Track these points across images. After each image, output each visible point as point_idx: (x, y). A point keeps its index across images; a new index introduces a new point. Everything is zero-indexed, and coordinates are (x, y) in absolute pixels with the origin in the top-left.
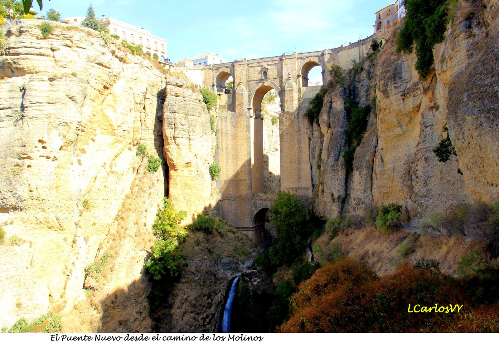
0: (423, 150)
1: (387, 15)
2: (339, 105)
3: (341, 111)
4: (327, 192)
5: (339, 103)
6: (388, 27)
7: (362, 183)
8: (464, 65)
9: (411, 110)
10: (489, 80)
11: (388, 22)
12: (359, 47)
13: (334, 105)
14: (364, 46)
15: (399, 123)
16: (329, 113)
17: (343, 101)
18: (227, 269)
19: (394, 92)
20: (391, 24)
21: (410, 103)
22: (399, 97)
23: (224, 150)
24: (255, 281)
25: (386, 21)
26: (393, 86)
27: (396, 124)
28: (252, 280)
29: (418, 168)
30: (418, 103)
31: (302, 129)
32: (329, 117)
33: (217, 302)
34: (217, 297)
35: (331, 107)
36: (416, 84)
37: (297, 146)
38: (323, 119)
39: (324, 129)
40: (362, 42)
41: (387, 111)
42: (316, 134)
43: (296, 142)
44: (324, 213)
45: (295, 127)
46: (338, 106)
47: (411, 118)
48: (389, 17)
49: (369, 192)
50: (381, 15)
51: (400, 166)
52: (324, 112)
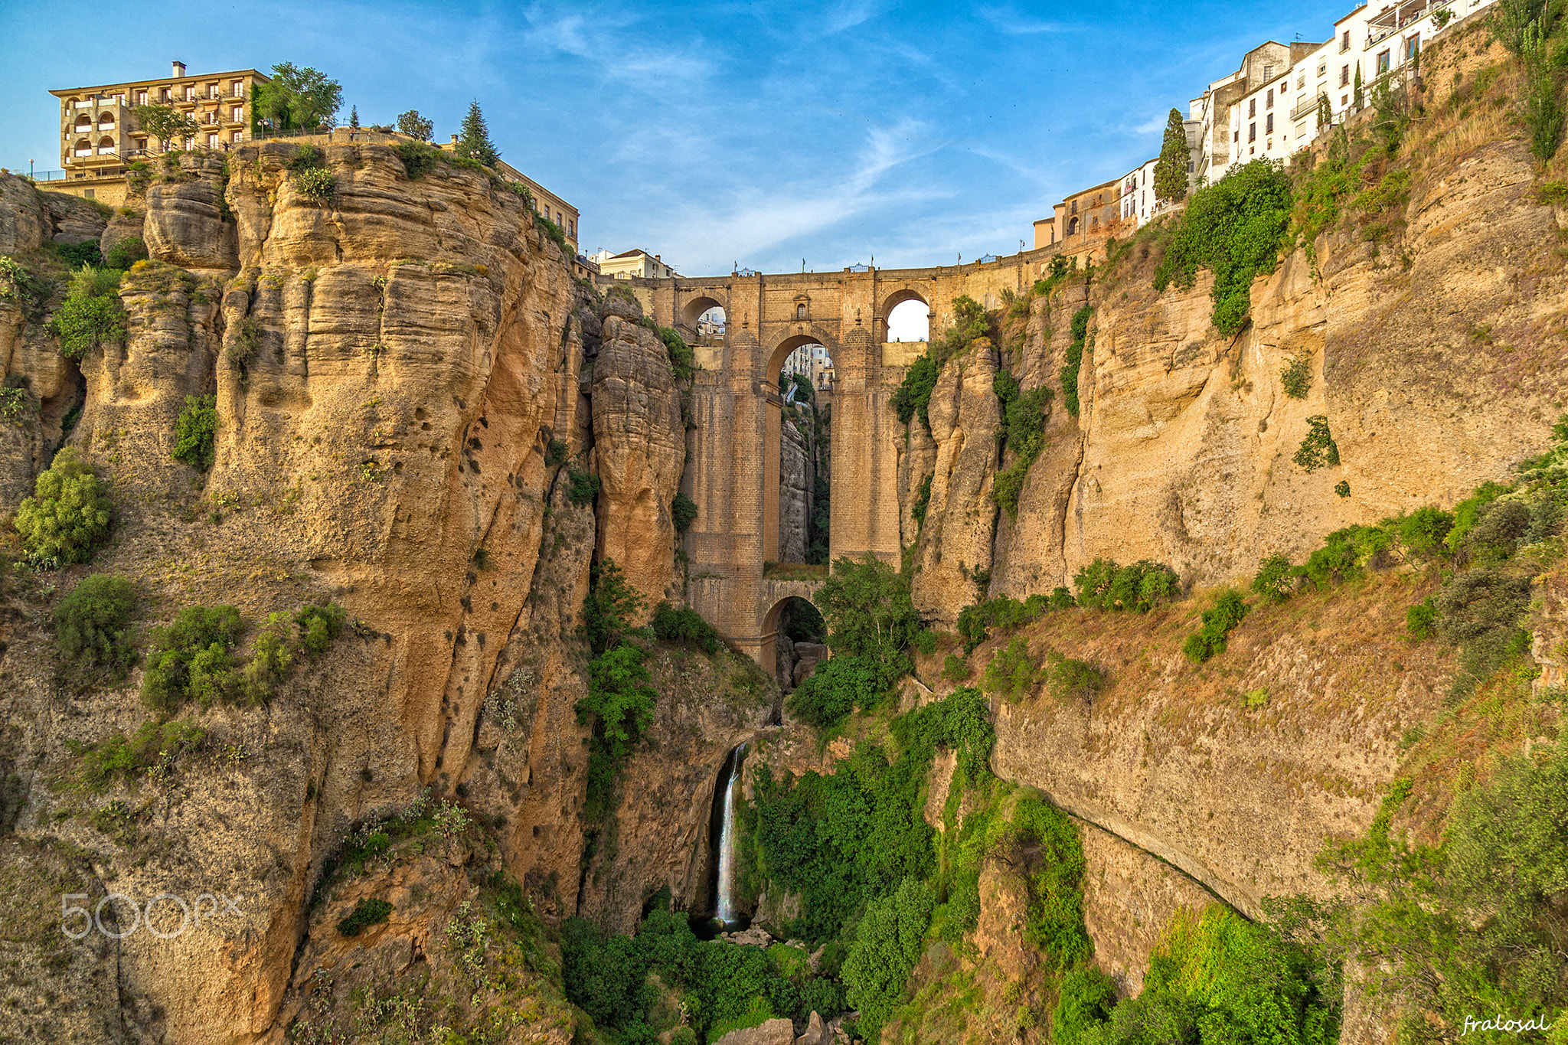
0: (1216, 463)
1: (1094, 206)
2: (979, 382)
3: (987, 396)
4: (951, 558)
5: (980, 378)
6: (1095, 231)
7: (1044, 536)
8: (1360, 313)
9: (1184, 391)
10: (1426, 336)
11: (1096, 220)
12: (1020, 267)
13: (968, 383)
14: (1032, 265)
15: (1151, 416)
16: (956, 399)
17: (992, 376)
18: (724, 725)
19: (1149, 357)
20: (1102, 224)
21: (1183, 379)
22: (1160, 366)
23: (704, 468)
24: (788, 748)
25: (1089, 218)
26: (1148, 347)
27: (1145, 418)
28: (781, 747)
29: (1202, 495)
30: (1201, 380)
31: (883, 430)
32: (956, 408)
33: (703, 798)
34: (701, 785)
35: (959, 386)
36: (1195, 346)
37: (869, 466)
38: (940, 411)
39: (941, 430)
40: (1027, 258)
41: (1128, 394)
42: (916, 442)
43: (868, 457)
44: (937, 603)
45: (867, 427)
46: (978, 386)
47: (1179, 409)
48: (1097, 210)
49: (1058, 553)
50: (1079, 203)
51: (1154, 497)
52: (944, 395)
